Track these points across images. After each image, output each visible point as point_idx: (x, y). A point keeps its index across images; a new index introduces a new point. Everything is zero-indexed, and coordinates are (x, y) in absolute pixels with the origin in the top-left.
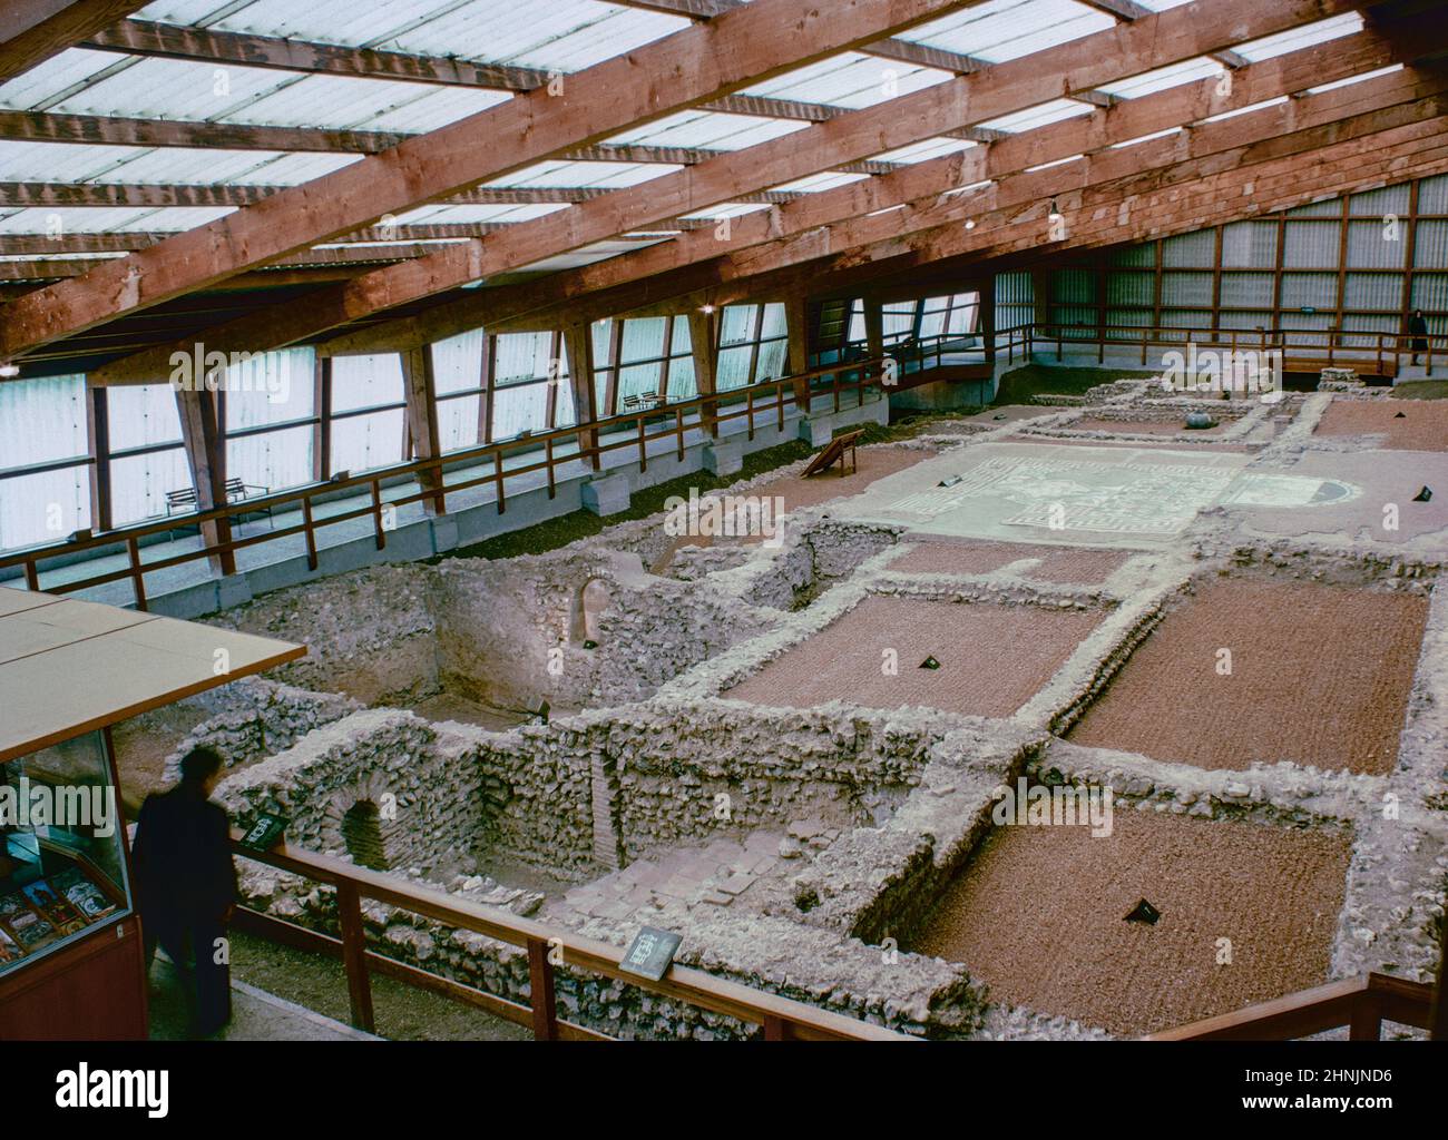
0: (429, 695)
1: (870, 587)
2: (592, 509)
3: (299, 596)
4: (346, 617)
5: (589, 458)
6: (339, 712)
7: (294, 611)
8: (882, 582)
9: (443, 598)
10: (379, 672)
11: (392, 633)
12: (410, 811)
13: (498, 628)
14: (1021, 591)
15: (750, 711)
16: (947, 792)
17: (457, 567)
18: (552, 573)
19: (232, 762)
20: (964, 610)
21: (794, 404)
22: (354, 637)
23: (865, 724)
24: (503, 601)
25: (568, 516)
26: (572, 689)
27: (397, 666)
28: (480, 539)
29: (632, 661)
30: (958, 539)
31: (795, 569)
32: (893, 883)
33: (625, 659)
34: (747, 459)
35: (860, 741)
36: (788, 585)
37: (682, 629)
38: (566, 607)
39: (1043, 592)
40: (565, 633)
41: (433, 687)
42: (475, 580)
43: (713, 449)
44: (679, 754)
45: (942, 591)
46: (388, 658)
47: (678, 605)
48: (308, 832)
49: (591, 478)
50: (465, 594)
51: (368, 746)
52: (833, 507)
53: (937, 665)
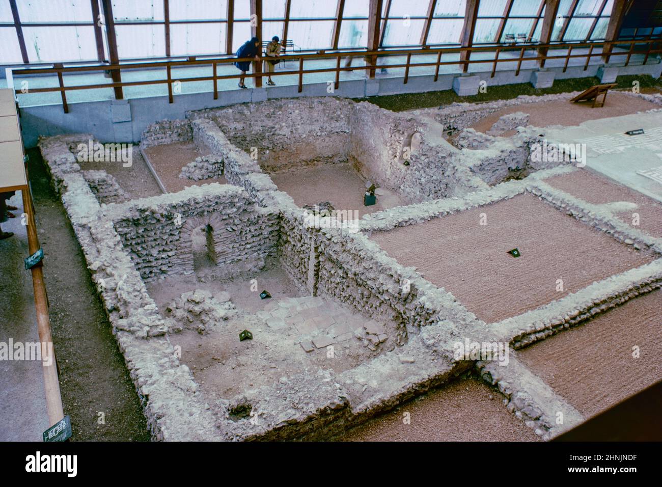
0: (341, 162)
1: (529, 189)
2: (456, 91)
3: (285, 104)
4: (305, 118)
5: (463, 65)
6: (247, 171)
7: (280, 110)
8: (536, 188)
9: (355, 120)
10: (318, 146)
11: (328, 130)
12: (234, 233)
13: (372, 142)
14: (606, 224)
15: (374, 253)
16: (408, 362)
17: (365, 107)
18: (399, 124)
19: (207, 177)
20: (569, 222)
21: (600, 57)
22: (308, 128)
23: (417, 289)
24: (376, 130)
25: (442, 92)
26: (393, 182)
27: (327, 145)
28: (391, 94)
29: (419, 179)
30: (601, 174)
31: (513, 160)
32: (293, 423)
33: (416, 177)
34: (557, 82)
35: (410, 297)
36: (506, 167)
37: (442, 173)
38: (401, 142)
39: (619, 229)
40: (398, 154)
41: (343, 158)
42: (368, 116)
43: (537, 74)
44: (340, 258)
45: (563, 206)
46: (324, 140)
47: (442, 160)
48: (172, 233)
49: (460, 75)
50: (363, 121)
51: (211, 201)
52: (549, 131)
53: (518, 255)
